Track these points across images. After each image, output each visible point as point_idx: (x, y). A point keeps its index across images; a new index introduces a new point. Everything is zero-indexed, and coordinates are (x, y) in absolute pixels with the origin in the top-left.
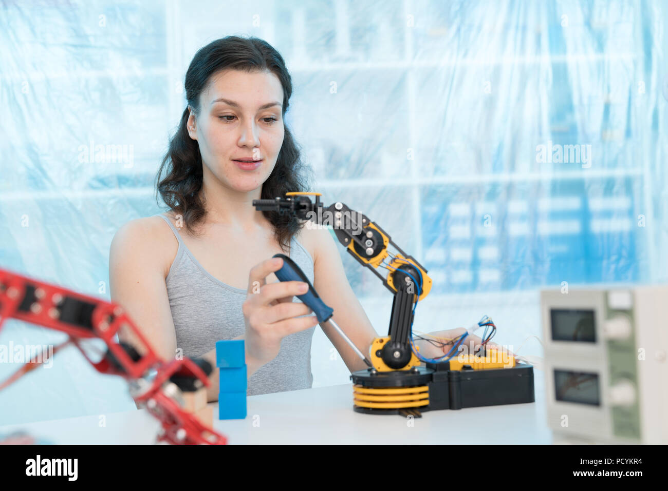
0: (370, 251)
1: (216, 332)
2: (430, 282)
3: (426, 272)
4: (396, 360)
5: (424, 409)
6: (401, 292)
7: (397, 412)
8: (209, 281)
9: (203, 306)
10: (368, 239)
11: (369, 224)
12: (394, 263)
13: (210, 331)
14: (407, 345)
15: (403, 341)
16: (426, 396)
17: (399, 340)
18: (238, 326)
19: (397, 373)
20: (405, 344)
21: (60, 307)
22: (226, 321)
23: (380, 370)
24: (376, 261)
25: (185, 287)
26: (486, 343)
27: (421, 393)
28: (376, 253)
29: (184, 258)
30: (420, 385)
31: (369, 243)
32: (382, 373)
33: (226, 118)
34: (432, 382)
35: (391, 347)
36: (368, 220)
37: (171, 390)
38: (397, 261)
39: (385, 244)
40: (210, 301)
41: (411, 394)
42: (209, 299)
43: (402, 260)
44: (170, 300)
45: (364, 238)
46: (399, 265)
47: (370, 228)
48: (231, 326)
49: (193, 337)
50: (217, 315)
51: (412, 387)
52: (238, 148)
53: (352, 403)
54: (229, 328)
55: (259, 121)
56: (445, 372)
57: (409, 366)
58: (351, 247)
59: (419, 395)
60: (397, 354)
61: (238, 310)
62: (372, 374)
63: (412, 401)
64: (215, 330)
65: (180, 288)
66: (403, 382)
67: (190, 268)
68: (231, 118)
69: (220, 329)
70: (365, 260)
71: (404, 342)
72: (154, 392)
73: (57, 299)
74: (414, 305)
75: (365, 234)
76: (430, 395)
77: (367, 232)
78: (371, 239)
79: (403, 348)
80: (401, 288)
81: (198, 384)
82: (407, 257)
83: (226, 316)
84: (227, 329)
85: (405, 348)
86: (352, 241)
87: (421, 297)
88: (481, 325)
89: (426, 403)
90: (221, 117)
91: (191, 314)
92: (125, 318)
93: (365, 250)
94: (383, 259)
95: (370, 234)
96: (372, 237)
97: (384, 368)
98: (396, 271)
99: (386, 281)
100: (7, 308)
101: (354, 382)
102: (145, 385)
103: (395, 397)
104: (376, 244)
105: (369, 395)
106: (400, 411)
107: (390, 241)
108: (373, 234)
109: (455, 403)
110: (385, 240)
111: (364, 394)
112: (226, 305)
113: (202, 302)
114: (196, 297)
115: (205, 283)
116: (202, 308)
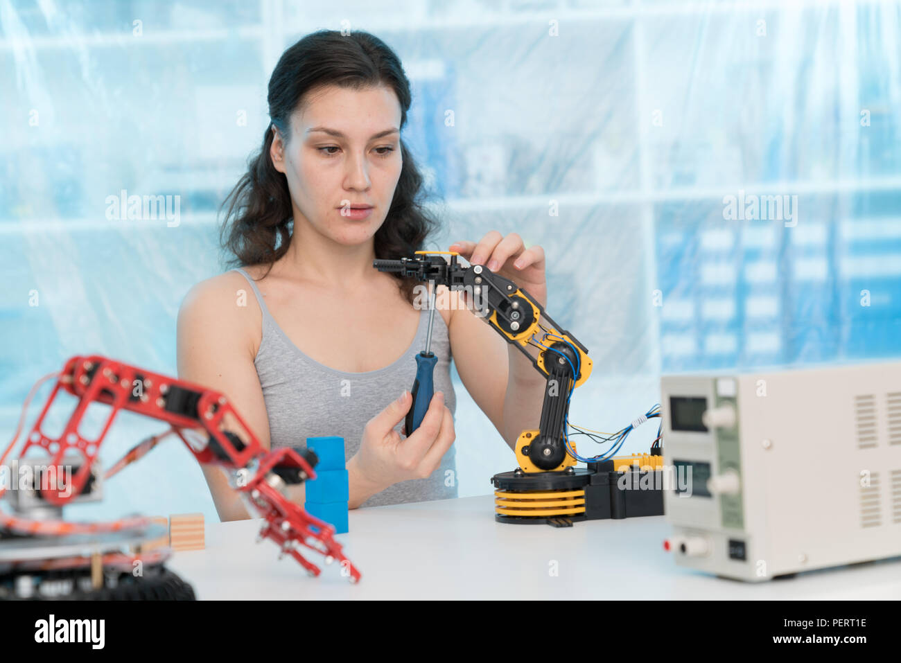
0: (515, 325)
1: (315, 431)
2: (590, 364)
3: (586, 352)
4: (545, 459)
5: (579, 517)
6: (554, 375)
7: (544, 520)
8: (304, 364)
9: (297, 397)
10: (513, 310)
11: (516, 292)
12: (546, 340)
13: (308, 429)
14: (559, 440)
15: (555, 435)
16: (582, 501)
17: (550, 434)
18: (343, 421)
19: (547, 474)
20: (557, 440)
21: (165, 396)
22: (328, 415)
23: (526, 471)
24: (524, 338)
27: (575, 498)
28: (523, 328)
30: (574, 489)
31: (515, 315)
32: (529, 475)
33: (326, 150)
34: (590, 485)
35: (540, 442)
37: (275, 481)
38: (549, 337)
39: (535, 316)
40: (306, 390)
41: (564, 499)
42: (305, 388)
43: (556, 336)
44: (263, 389)
45: (509, 309)
46: (552, 342)
47: (517, 295)
48: (334, 421)
49: (285, 437)
50: (317, 408)
51: (565, 490)
52: (344, 191)
54: (333, 424)
55: (370, 152)
56: (607, 474)
57: (562, 466)
58: (494, 319)
59: (573, 501)
60: (547, 452)
61: (342, 401)
62: (516, 476)
63: (565, 507)
64: (314, 428)
66: (554, 485)
68: (333, 149)
70: (510, 336)
71: (556, 437)
72: (258, 482)
73: (164, 388)
74: (569, 392)
75: (510, 305)
76: (586, 501)
77: (513, 302)
78: (517, 310)
79: (554, 445)
80: (553, 370)
81: (303, 475)
82: (563, 333)
83: (327, 409)
85: (557, 445)
86: (495, 312)
87: (577, 382)
88: (649, 416)
89: (582, 510)
90: (320, 149)
91: (282, 407)
92: (229, 407)
93: (510, 325)
94: (534, 334)
95: (515, 304)
96: (519, 307)
97: (532, 469)
98: (548, 350)
99: (537, 362)
100: (120, 398)
101: (495, 486)
102: (246, 476)
103: (545, 502)
104: (524, 317)
105: (514, 500)
106: (548, 520)
107: (542, 313)
108: (520, 304)
109: (618, 511)
110: (535, 311)
111: (508, 500)
112: (327, 395)
113: (296, 392)
114: (288, 385)
115: (299, 366)
116: (296, 399)
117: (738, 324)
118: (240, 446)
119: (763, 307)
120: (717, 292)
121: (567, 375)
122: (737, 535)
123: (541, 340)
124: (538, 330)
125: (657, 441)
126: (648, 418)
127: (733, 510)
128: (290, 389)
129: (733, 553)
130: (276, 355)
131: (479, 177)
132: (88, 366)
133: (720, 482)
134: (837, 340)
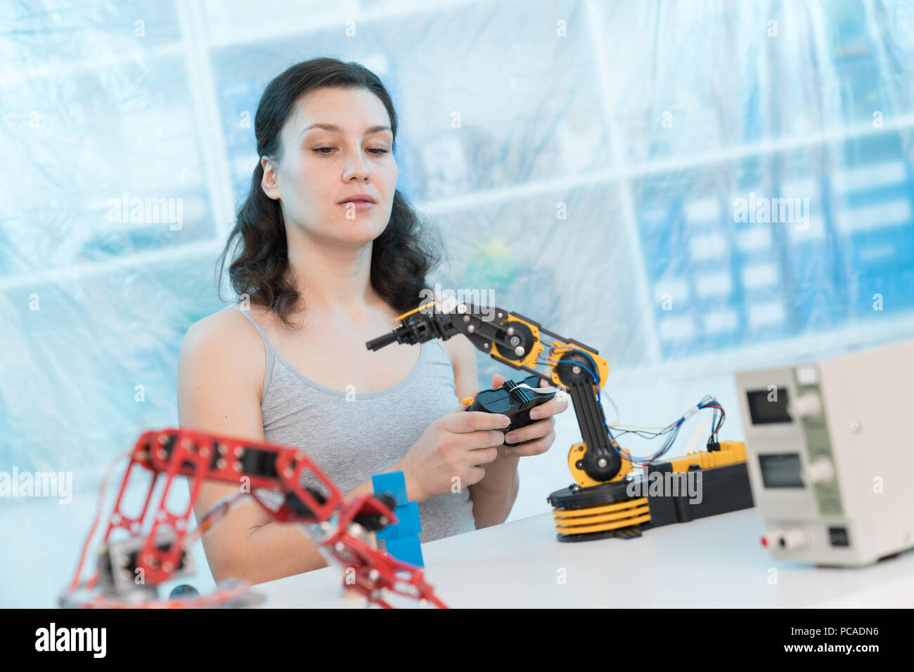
0: (520, 350)
2: (605, 364)
3: (597, 353)
4: (604, 471)
5: (645, 526)
6: (575, 388)
7: (611, 534)
8: (315, 392)
9: (313, 424)
10: (511, 337)
11: (507, 318)
12: (553, 355)
13: (328, 454)
14: (610, 448)
15: (602, 444)
16: (646, 509)
17: (598, 445)
18: (362, 443)
19: (605, 486)
20: (606, 447)
21: (242, 460)
22: (347, 438)
23: (583, 486)
24: (531, 360)
25: (285, 405)
26: (717, 432)
27: (639, 507)
28: (528, 349)
29: (276, 367)
31: (515, 340)
32: (587, 489)
35: (592, 457)
36: (505, 313)
37: (356, 530)
38: (556, 351)
39: (535, 335)
40: (321, 416)
41: (627, 509)
42: (320, 414)
43: (563, 348)
45: (506, 338)
46: (560, 355)
47: (510, 322)
48: (353, 444)
50: (334, 432)
51: (626, 500)
53: (555, 532)
54: (352, 446)
57: (620, 475)
58: (495, 351)
59: (637, 510)
60: (603, 463)
61: (359, 422)
62: (574, 492)
63: (629, 518)
64: (334, 453)
65: (279, 408)
66: (614, 496)
67: (287, 379)
69: (339, 450)
70: (517, 363)
71: (604, 444)
72: (341, 535)
73: (239, 452)
74: (597, 396)
75: (506, 333)
76: (651, 508)
77: (507, 329)
78: (514, 335)
79: (606, 453)
80: (571, 383)
81: (384, 521)
82: (568, 342)
83: (345, 432)
84: (350, 449)
85: (609, 451)
86: (494, 344)
87: (601, 384)
88: (701, 406)
89: (647, 518)
90: (316, 150)
91: (298, 436)
92: (306, 462)
93: (514, 351)
94: (539, 354)
95: (511, 331)
96: (515, 332)
97: (589, 482)
98: (559, 364)
99: (551, 379)
100: (201, 469)
101: (553, 505)
102: (330, 528)
103: (607, 515)
104: (524, 339)
105: (574, 518)
106: (616, 533)
107: (541, 329)
108: (515, 329)
109: (684, 514)
110: (533, 331)
111: (568, 518)
112: (343, 418)
113: (311, 419)
114: (301, 413)
115: (311, 394)
116: (311, 426)
117: (738, 297)
118: (321, 500)
119: (761, 276)
120: (712, 266)
121: (587, 381)
122: (836, 521)
123: (547, 357)
124: (542, 347)
125: (712, 437)
126: (700, 408)
127: (829, 497)
128: (304, 417)
129: (834, 541)
130: (286, 386)
131: (441, 176)
132: (163, 440)
133: (814, 471)
134: (845, 301)
